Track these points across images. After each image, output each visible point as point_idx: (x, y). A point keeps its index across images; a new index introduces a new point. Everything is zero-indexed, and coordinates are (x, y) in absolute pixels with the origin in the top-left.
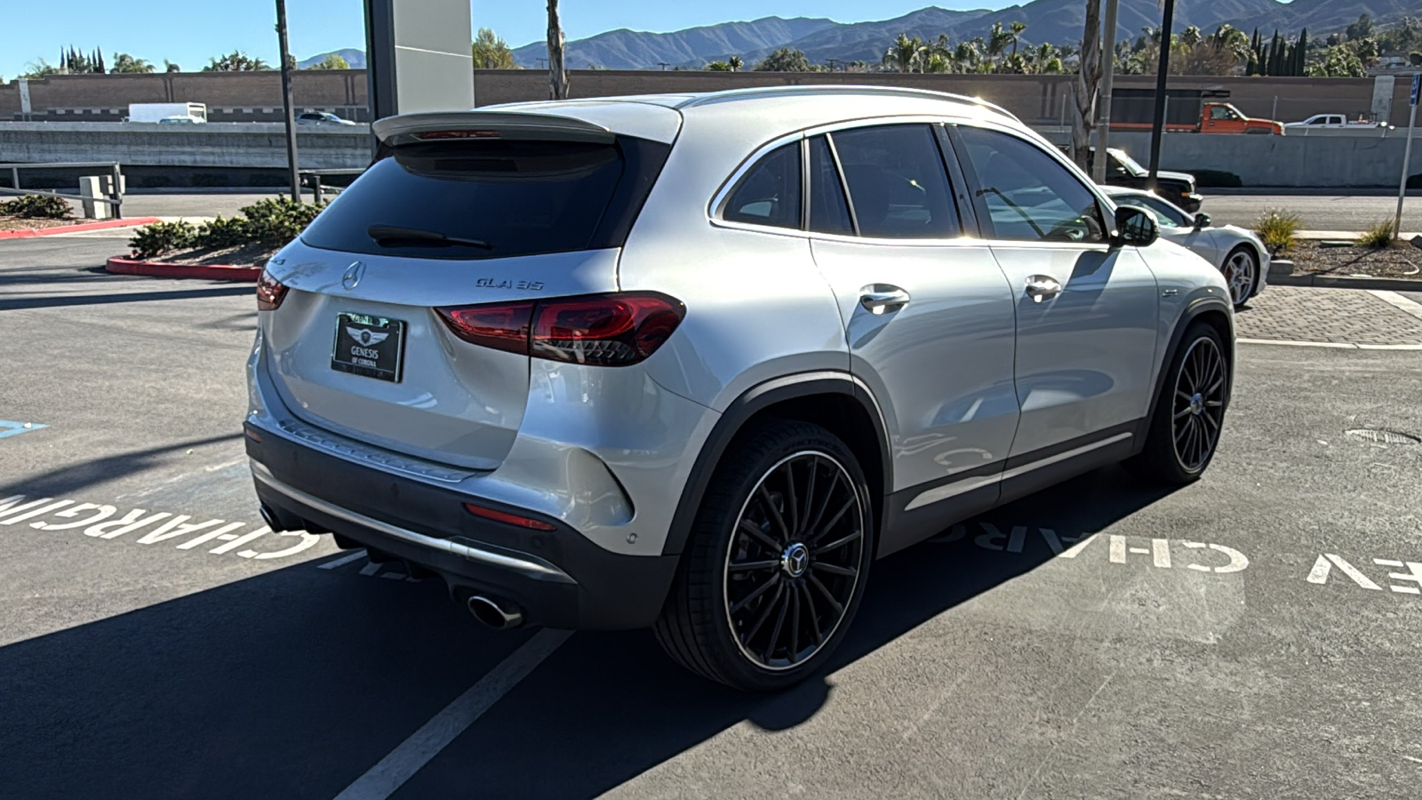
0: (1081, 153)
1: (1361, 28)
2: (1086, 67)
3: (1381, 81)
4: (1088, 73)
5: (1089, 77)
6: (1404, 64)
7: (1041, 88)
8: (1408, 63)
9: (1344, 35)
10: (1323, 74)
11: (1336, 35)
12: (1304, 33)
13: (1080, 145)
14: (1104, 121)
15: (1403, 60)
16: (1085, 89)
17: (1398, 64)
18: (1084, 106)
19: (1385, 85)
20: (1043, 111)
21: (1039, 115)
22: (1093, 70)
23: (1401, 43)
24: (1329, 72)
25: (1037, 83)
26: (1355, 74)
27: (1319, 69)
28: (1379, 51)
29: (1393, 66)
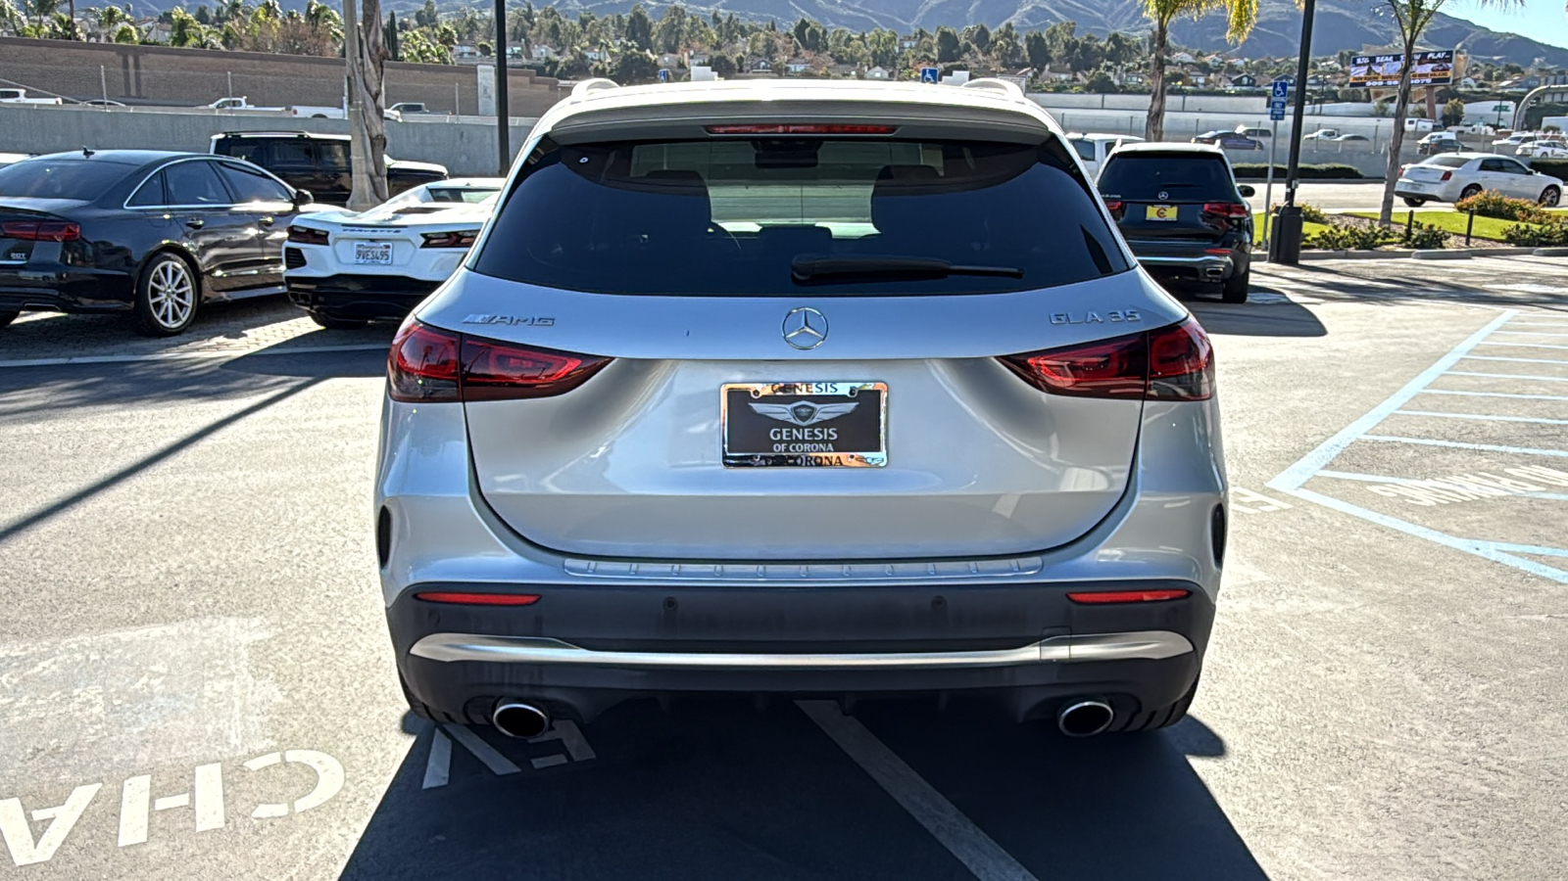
0: (377, 142)
1: (429, 15)
2: (371, 45)
3: (483, 71)
4: (374, 52)
5: (376, 57)
6: (474, 54)
7: (120, 59)
8: (478, 53)
9: (414, 22)
10: (417, 60)
11: (406, 20)
12: (393, 15)
13: (374, 133)
14: (358, 106)
15: (474, 50)
16: (373, 70)
17: (470, 54)
18: (374, 89)
19: (487, 74)
20: (128, 88)
21: (124, 94)
22: (378, 49)
23: (468, 33)
24: (423, 58)
25: (113, 54)
26: (445, 61)
27: (412, 54)
28: (460, 39)
29: (466, 55)
